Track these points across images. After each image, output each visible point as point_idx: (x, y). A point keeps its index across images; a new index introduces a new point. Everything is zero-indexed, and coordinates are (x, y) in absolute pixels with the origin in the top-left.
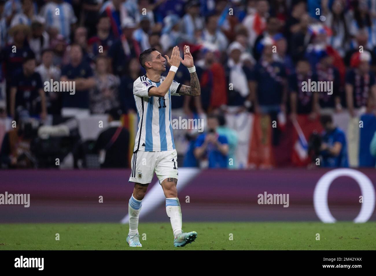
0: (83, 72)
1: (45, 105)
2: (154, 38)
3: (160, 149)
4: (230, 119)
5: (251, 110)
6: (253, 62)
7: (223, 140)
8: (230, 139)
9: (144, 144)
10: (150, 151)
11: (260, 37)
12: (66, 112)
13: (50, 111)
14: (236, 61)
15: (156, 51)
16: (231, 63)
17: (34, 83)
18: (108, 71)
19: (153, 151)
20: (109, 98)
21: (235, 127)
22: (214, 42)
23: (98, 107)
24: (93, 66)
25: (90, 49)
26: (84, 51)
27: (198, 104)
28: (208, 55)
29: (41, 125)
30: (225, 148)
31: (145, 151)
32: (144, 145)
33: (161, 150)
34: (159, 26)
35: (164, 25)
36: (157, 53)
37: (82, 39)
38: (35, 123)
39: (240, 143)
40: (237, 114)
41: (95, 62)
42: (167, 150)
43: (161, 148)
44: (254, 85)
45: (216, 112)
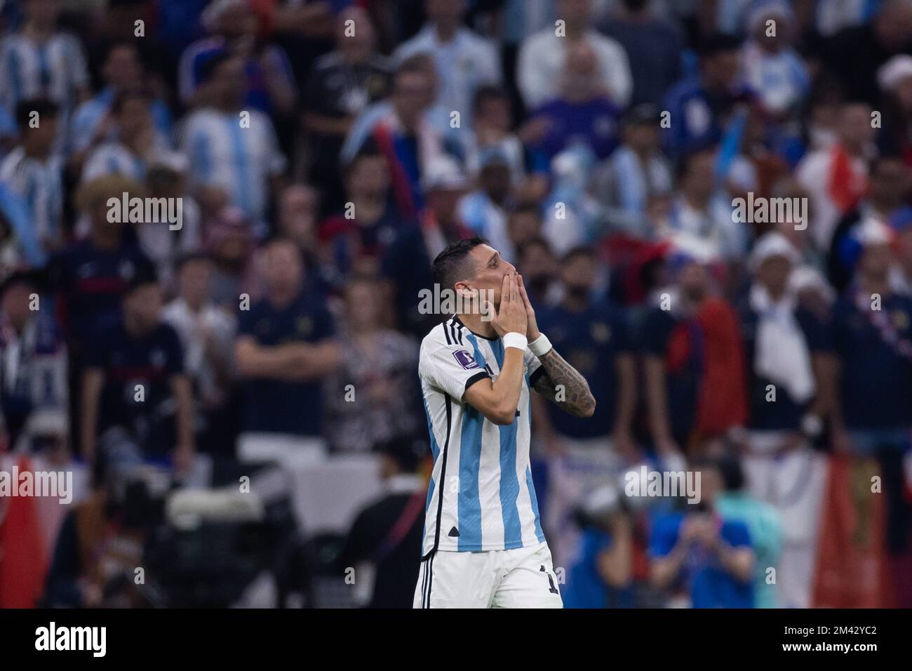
0: (305, 324)
1: (190, 424)
2: (525, 220)
3: (504, 543)
4: (757, 470)
5: (822, 444)
6: (828, 294)
7: (736, 534)
8: (758, 534)
9: (454, 528)
10: (474, 549)
11: (850, 219)
12: (254, 447)
13: (203, 444)
14: (777, 290)
15: (484, 245)
16: (760, 298)
17: (158, 359)
18: (382, 323)
19: (483, 549)
20: (384, 403)
21: (772, 496)
22: (704, 232)
23: (352, 434)
24: (334, 306)
25: (326, 254)
26: (308, 261)
27: (659, 424)
28: (689, 275)
29: (176, 486)
30: (742, 559)
31: (459, 551)
32: (454, 532)
33: (506, 545)
34: (537, 185)
35: (553, 182)
36: (489, 252)
37: (302, 224)
38: (156, 480)
39: (790, 545)
40: (778, 455)
41: (340, 293)
42: (522, 547)
43: (506, 540)
44: (830, 365)
45: (715, 449)
